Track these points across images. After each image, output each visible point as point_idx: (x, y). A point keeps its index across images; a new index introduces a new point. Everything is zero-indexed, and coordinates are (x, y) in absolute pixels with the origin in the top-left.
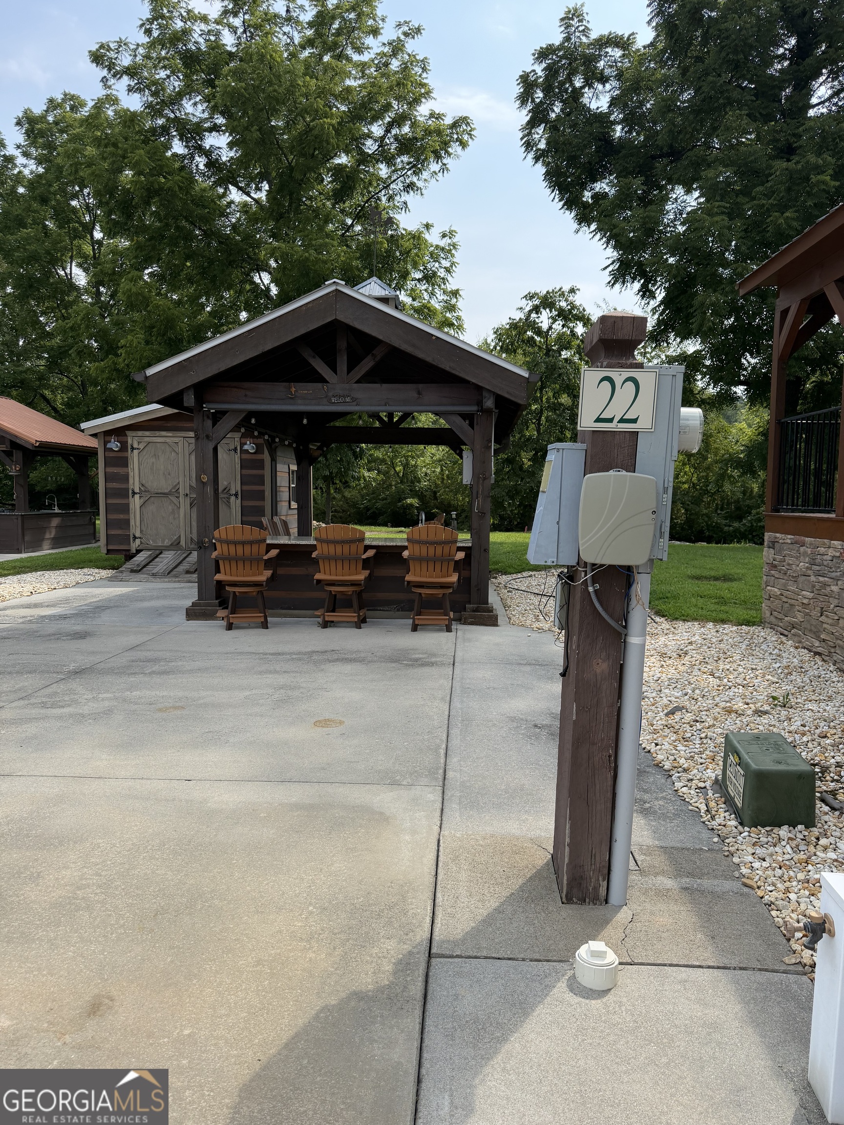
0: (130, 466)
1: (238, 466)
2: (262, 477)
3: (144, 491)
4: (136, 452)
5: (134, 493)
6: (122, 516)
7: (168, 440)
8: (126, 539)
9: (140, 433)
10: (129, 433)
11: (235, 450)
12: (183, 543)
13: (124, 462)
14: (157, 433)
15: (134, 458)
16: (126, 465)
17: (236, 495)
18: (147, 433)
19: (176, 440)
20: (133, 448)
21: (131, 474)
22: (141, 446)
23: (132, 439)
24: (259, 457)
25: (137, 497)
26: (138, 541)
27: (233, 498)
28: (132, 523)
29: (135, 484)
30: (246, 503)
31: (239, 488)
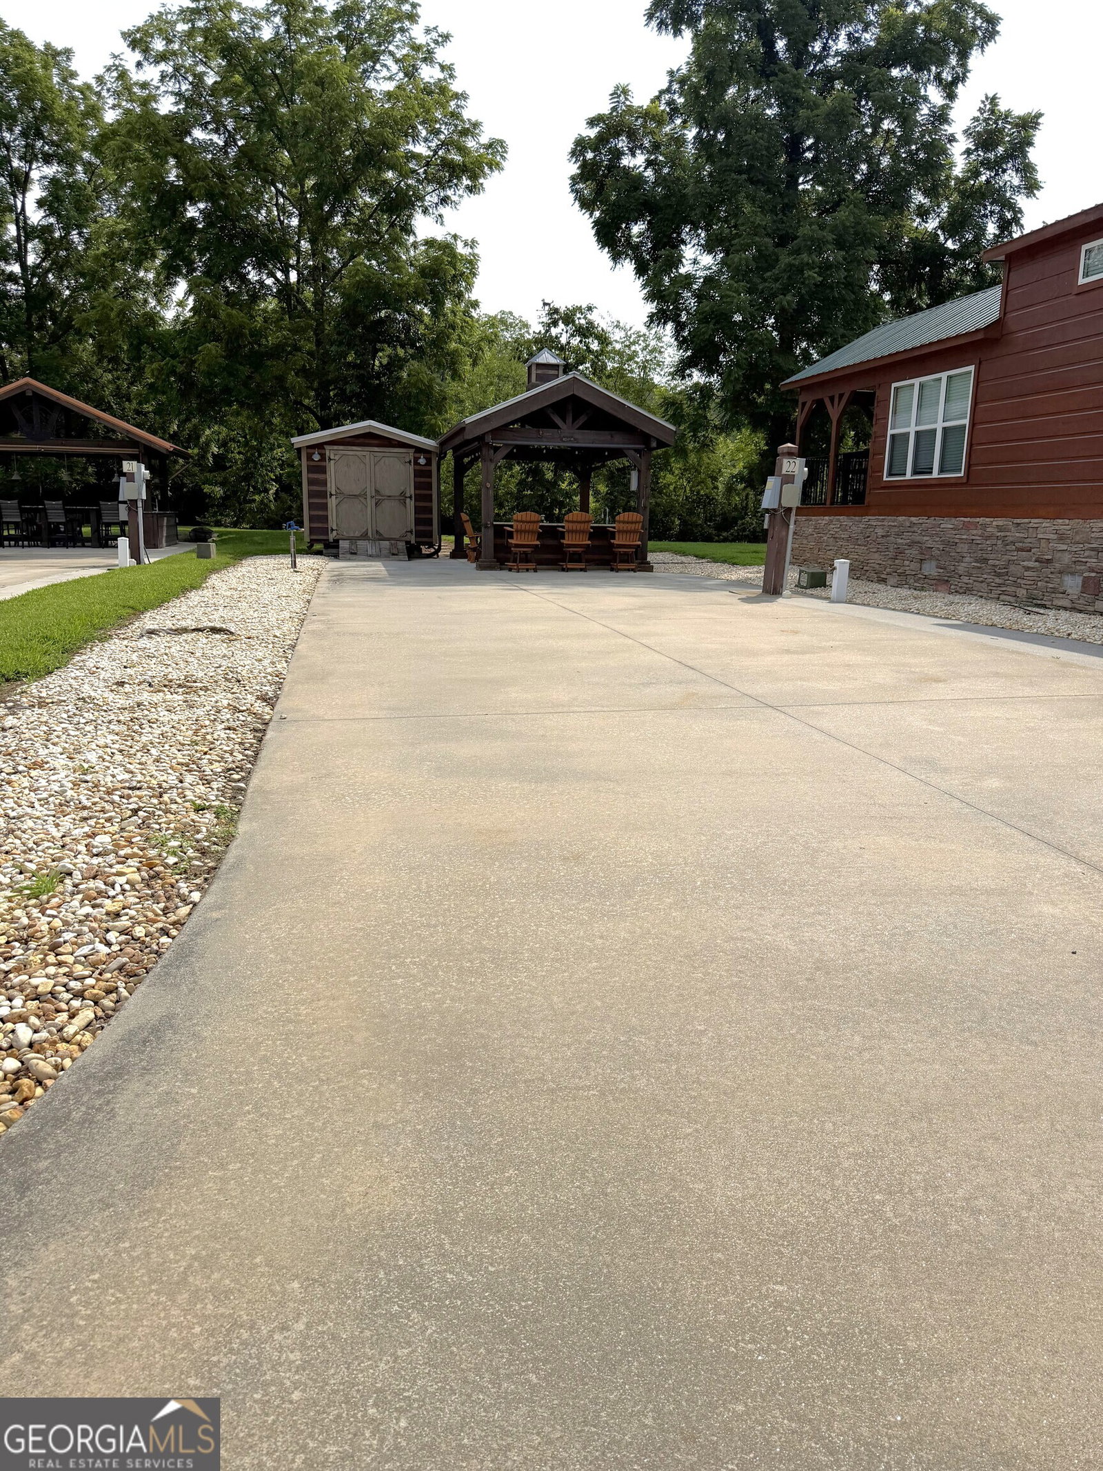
0: (328, 473)
1: (412, 475)
2: (430, 484)
3: (339, 493)
4: (332, 462)
5: (331, 495)
6: (321, 513)
7: (358, 453)
8: (325, 531)
9: (335, 447)
10: (327, 447)
11: (410, 462)
12: (370, 534)
13: (323, 470)
14: (350, 448)
15: (331, 467)
16: (325, 473)
17: (410, 497)
18: (341, 447)
19: (364, 453)
20: (330, 459)
21: (329, 480)
22: (337, 458)
23: (330, 452)
24: (428, 468)
25: (334, 497)
26: (335, 533)
27: (408, 500)
28: (330, 518)
29: (331, 487)
30: (418, 504)
31: (413, 493)
